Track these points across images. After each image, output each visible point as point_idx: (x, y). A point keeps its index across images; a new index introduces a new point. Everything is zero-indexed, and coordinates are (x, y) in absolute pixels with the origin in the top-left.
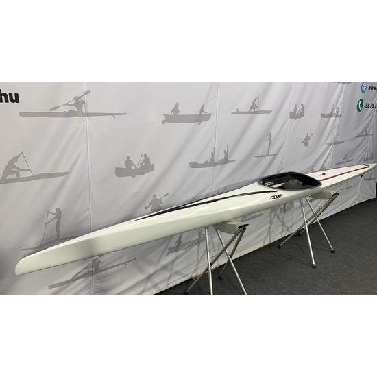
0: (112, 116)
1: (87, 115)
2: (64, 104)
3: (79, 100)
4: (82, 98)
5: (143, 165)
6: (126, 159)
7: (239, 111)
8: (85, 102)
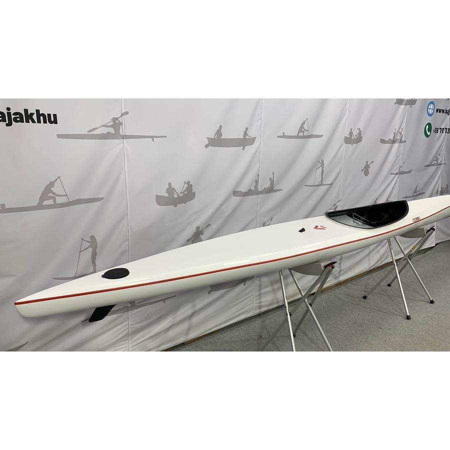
0: (151, 139)
1: (125, 137)
2: (102, 126)
3: (117, 122)
4: (120, 119)
5: (186, 192)
6: (168, 187)
7: (285, 134)
8: (123, 124)
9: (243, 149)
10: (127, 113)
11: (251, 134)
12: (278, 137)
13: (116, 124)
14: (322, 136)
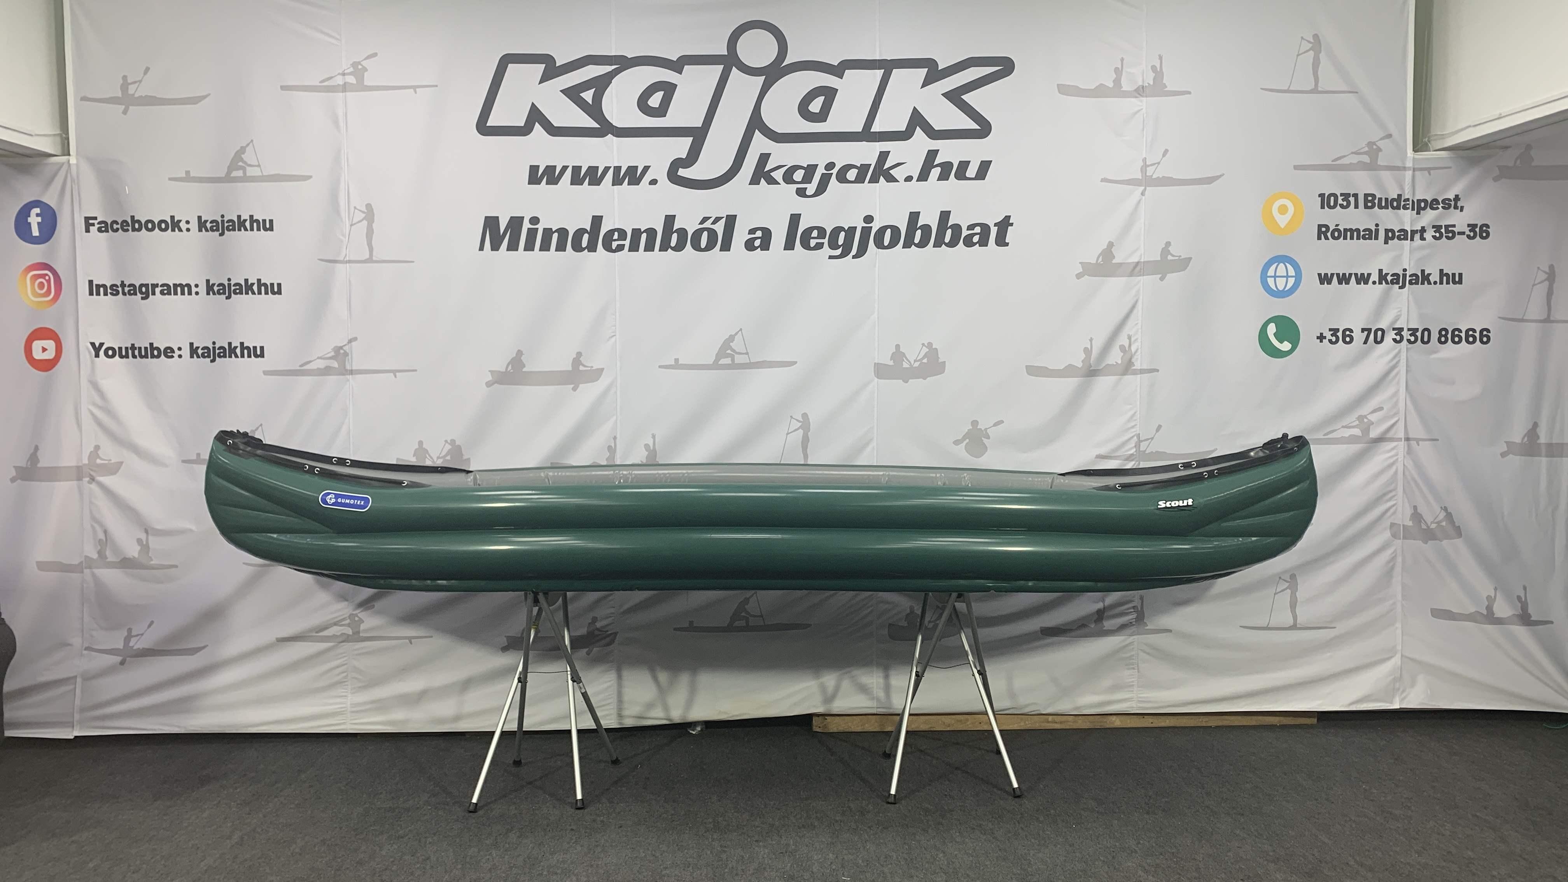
0: (392, 374)
1: (352, 372)
2: (318, 358)
3: (342, 351)
4: (346, 348)
5: (448, 458)
6: (417, 446)
7: (680, 363)
8: (350, 356)
9: (574, 389)
10: (355, 339)
11: (593, 362)
12: (660, 367)
13: (340, 354)
14: (796, 362)
